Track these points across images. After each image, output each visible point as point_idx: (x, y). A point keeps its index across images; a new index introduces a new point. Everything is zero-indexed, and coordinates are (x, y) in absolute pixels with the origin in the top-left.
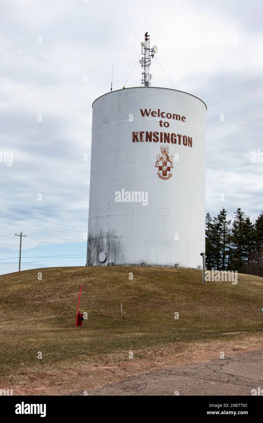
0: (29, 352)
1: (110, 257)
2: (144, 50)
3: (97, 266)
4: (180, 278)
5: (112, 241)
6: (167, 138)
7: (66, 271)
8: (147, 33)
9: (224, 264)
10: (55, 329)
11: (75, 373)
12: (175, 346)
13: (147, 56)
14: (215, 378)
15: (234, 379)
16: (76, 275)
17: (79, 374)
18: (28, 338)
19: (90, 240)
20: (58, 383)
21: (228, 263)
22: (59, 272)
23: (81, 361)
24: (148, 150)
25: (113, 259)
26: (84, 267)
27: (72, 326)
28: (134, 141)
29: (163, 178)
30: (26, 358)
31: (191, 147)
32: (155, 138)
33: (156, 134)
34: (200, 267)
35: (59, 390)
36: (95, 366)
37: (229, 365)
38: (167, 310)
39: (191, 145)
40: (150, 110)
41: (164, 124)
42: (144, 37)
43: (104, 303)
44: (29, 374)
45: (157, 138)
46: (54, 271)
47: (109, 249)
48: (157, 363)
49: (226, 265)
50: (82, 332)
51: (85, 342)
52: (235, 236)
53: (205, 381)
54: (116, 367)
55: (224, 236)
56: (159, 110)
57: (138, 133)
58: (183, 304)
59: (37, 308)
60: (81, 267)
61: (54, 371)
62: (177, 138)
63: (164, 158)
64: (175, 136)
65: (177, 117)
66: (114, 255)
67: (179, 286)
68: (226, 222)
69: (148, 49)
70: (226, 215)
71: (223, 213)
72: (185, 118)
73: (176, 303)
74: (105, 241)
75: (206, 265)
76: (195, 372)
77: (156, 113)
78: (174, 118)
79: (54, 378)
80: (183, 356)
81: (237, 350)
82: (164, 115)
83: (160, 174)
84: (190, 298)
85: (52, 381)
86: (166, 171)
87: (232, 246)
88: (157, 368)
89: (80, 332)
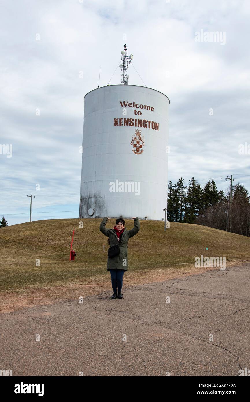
0: (34, 276)
1: (97, 212)
2: (123, 57)
3: (87, 219)
4: (148, 227)
5: (98, 200)
6: (140, 123)
7: (64, 222)
8: (125, 45)
9: (181, 218)
10: (54, 262)
11: (65, 289)
12: (141, 272)
13: (126, 62)
14: (168, 291)
15: (182, 291)
16: (71, 225)
17: (68, 289)
18: (34, 267)
19: (81, 200)
20: (52, 295)
21: (184, 217)
22: (59, 222)
23: (69, 281)
24: (125, 132)
25: (99, 214)
26: (77, 219)
27: (67, 260)
28: (115, 125)
29: (136, 153)
30: (30, 280)
31: (158, 130)
32: (130, 123)
33: (131, 120)
34: (163, 220)
35: (52, 299)
36: (80, 284)
37: (179, 283)
38: (138, 249)
39: (158, 129)
40: (127, 102)
41: (138, 112)
42: (123, 48)
43: (91, 244)
44: (31, 289)
45: (132, 123)
46: (54, 222)
47: (96, 206)
48: (126, 283)
49: (183, 219)
50: (74, 264)
51: (76, 271)
52: (190, 197)
53: (160, 293)
54: (96, 285)
55: (181, 198)
56: (134, 102)
57: (118, 119)
58: (149, 245)
59: (42, 247)
60: (75, 219)
61: (50, 287)
62: (147, 123)
63: (138, 138)
64: (146, 122)
65: (147, 108)
66: (99, 210)
67: (147, 233)
68: (183, 187)
69: (126, 57)
70: (183, 182)
71: (181, 180)
72: (153, 109)
73: (145, 245)
74: (93, 200)
75: (168, 219)
76: (154, 287)
77: (131, 104)
78: (145, 109)
79: (50, 292)
80: (146, 278)
81: (186, 274)
82: (138, 106)
83: (134, 150)
84: (155, 241)
85: (47, 293)
86: (139, 148)
87: (187, 205)
88: (126, 286)
89: (73, 264)
